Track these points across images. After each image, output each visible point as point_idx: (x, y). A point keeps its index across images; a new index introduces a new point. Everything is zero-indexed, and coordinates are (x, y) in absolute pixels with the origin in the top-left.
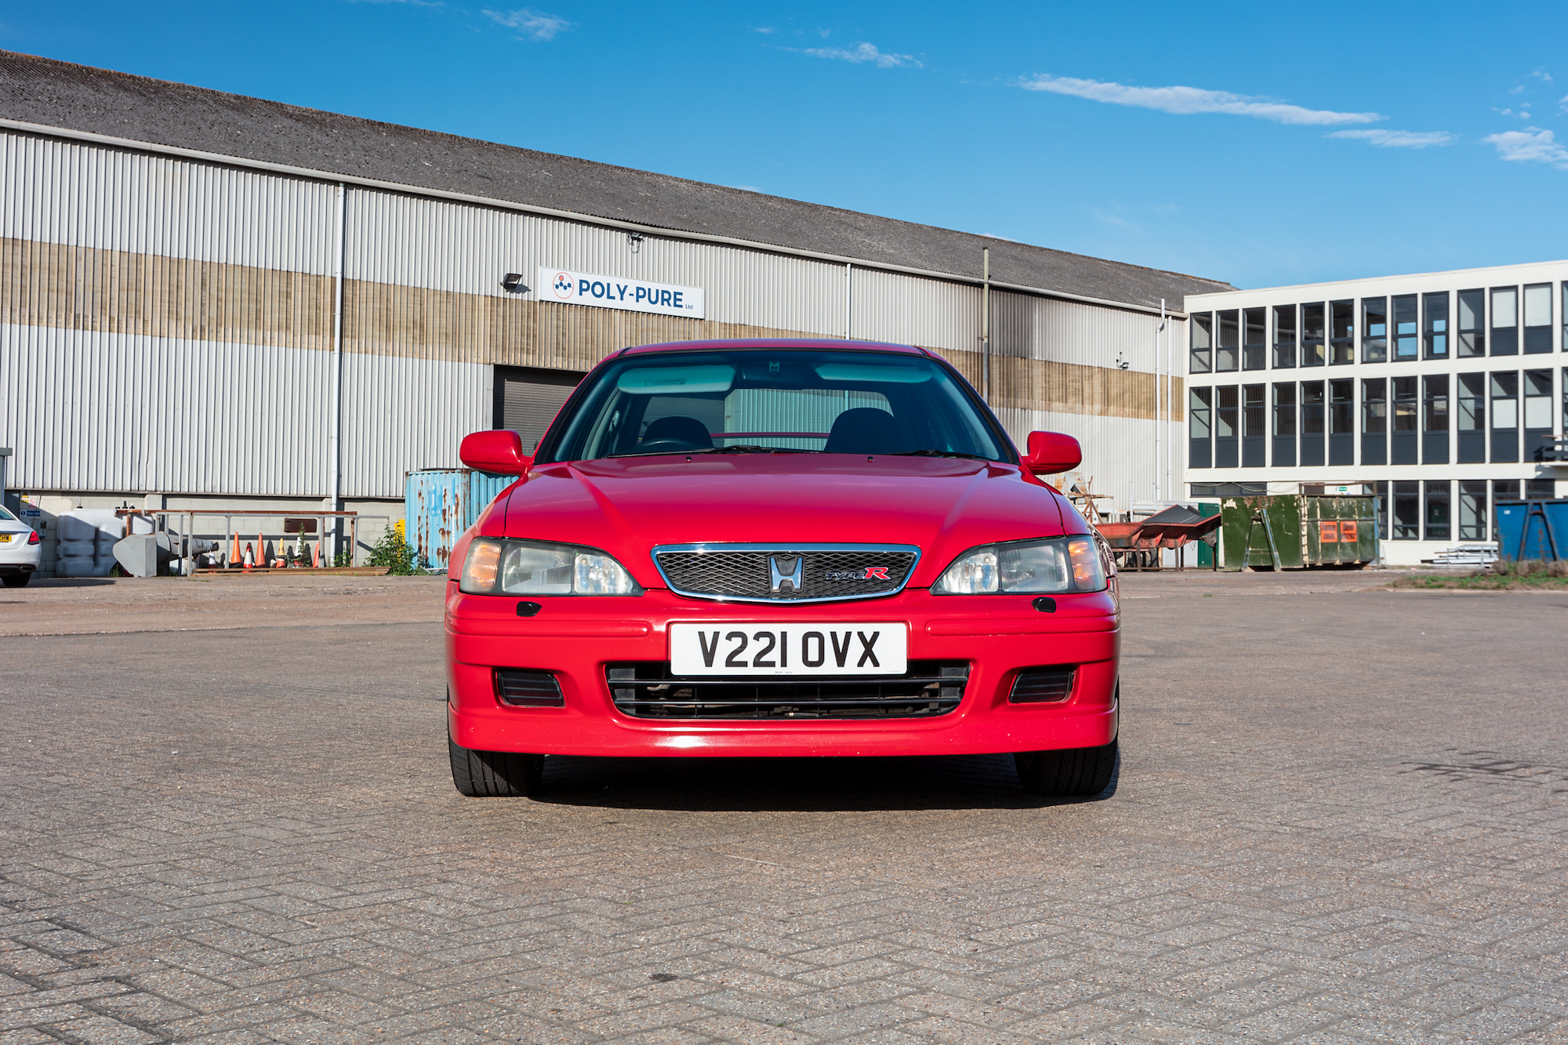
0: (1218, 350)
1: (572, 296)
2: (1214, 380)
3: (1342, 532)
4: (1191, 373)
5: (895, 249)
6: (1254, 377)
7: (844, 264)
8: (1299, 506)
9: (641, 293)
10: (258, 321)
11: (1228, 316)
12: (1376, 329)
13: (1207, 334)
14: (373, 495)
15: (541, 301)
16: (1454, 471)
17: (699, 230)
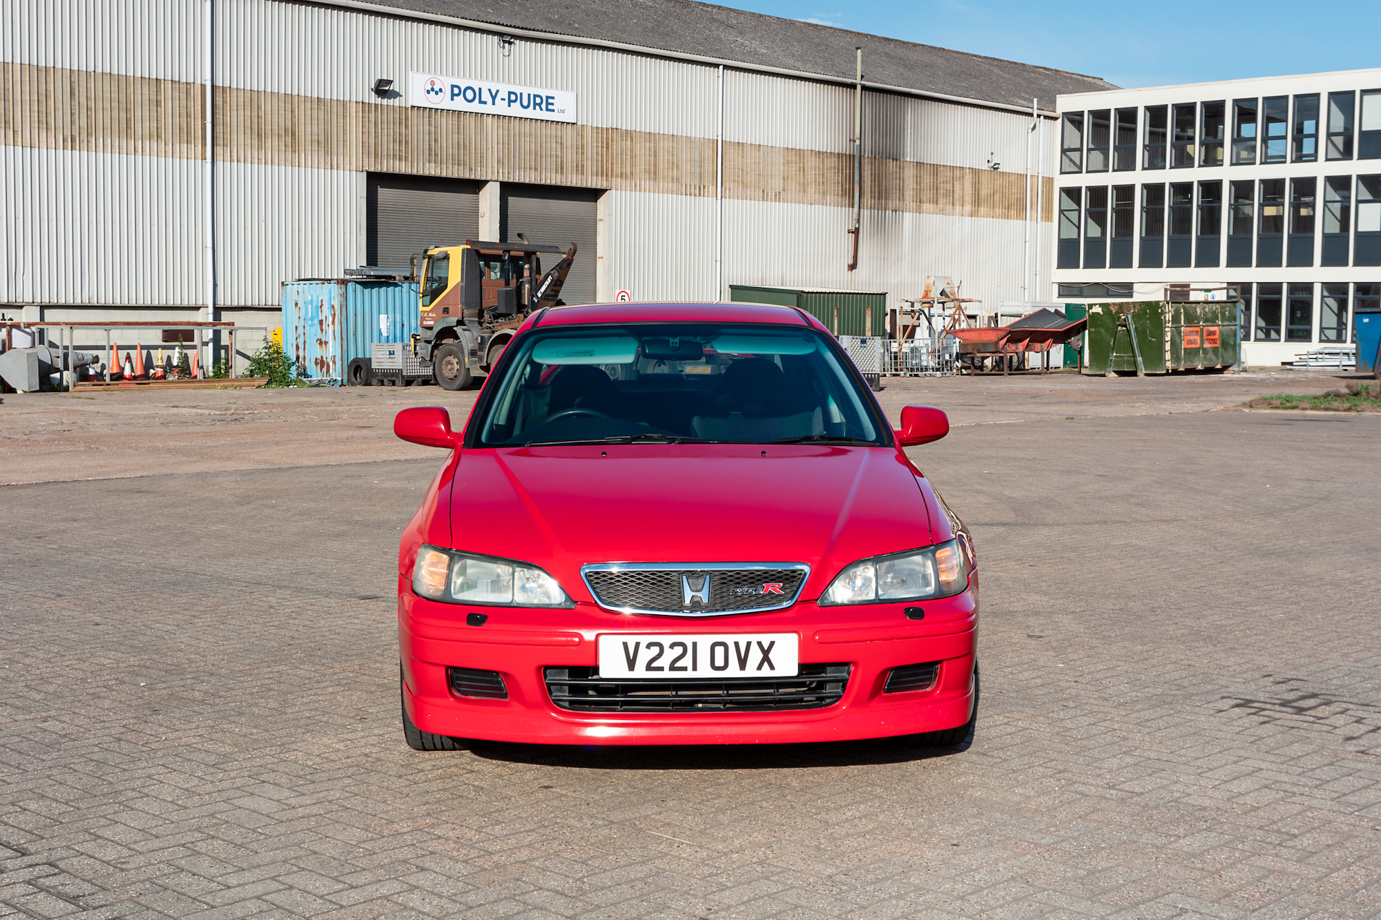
0: (1089, 150)
1: (444, 102)
2: (1084, 181)
3: (1205, 338)
4: (1062, 173)
5: (768, 48)
6: (1124, 178)
7: (717, 66)
8: (1163, 313)
9: (513, 98)
10: (128, 129)
11: (1100, 117)
12: (1247, 130)
13: (1079, 134)
14: (249, 304)
15: (413, 107)
16: (1317, 274)
17: (570, 32)
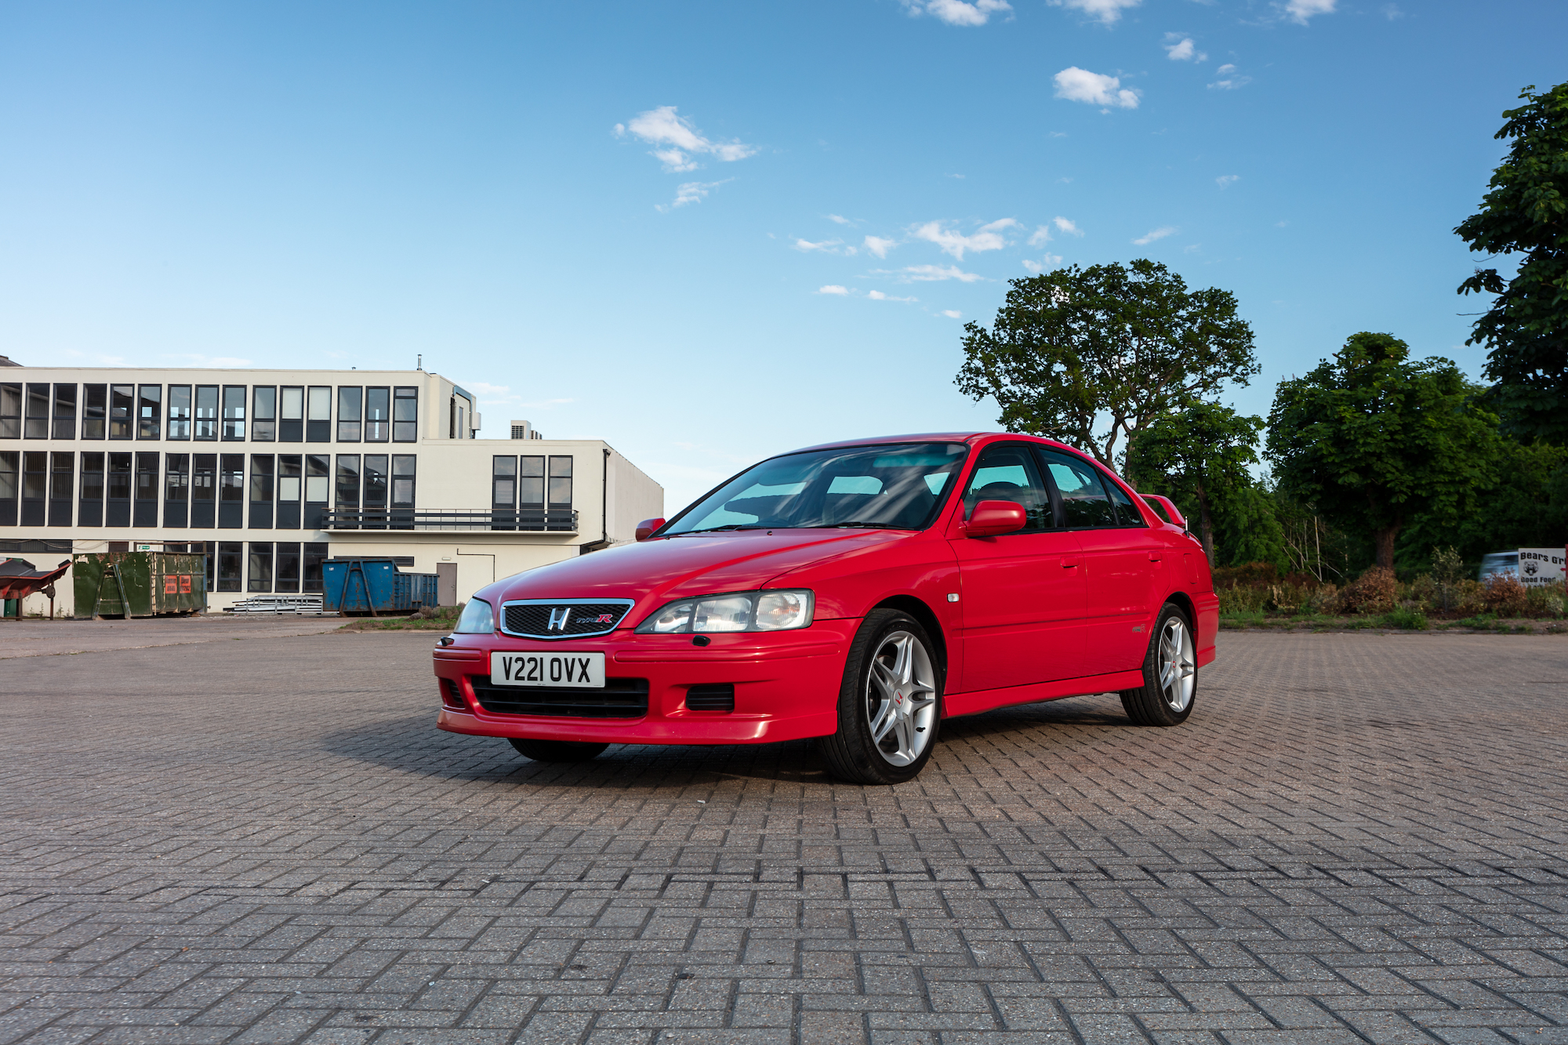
0: (26, 419)
3: (180, 585)
6: (63, 445)
8: (149, 562)
11: (37, 390)
13: (16, 404)
16: (245, 535)
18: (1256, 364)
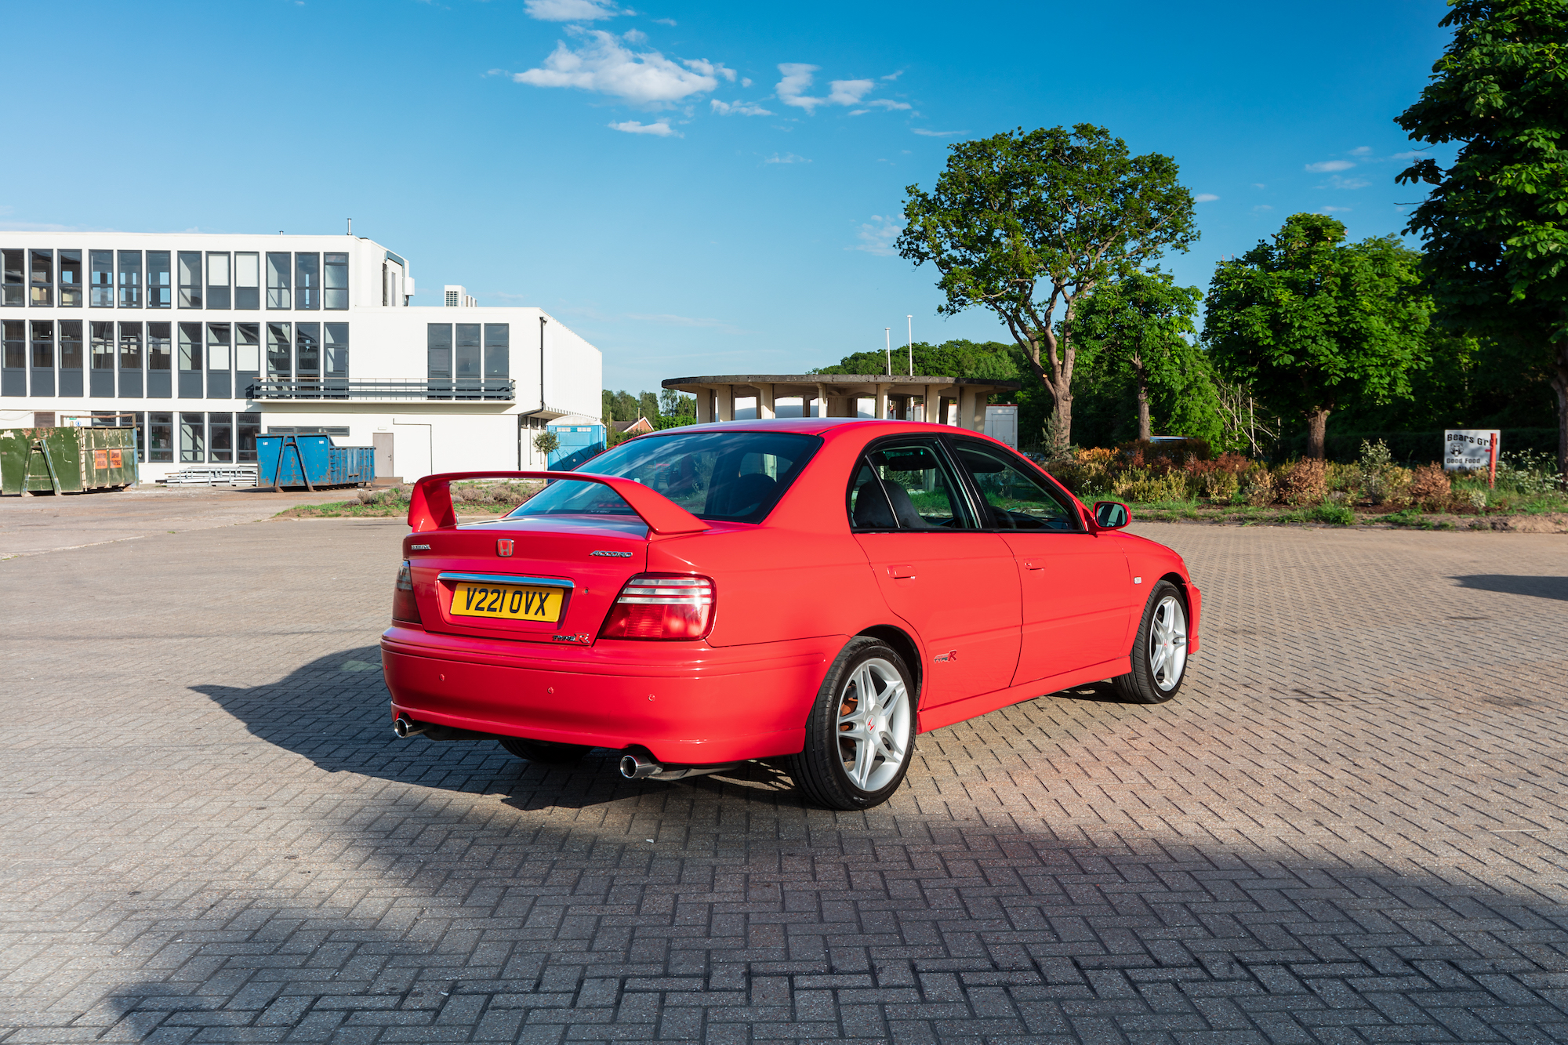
3: (111, 459)
8: (77, 438)
16: (175, 405)
18: (1195, 230)
